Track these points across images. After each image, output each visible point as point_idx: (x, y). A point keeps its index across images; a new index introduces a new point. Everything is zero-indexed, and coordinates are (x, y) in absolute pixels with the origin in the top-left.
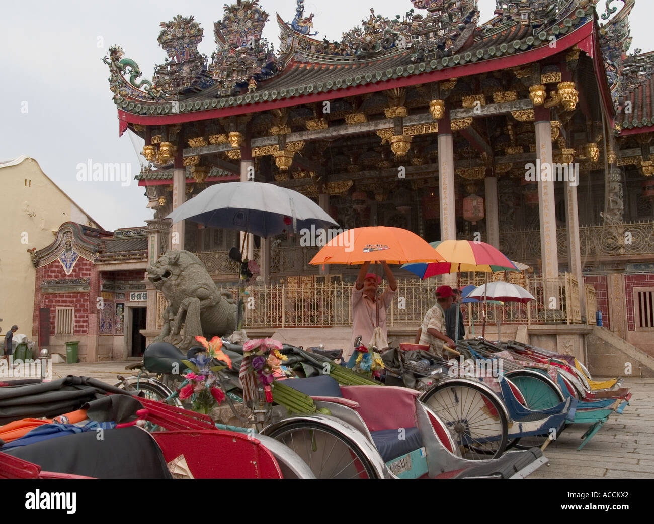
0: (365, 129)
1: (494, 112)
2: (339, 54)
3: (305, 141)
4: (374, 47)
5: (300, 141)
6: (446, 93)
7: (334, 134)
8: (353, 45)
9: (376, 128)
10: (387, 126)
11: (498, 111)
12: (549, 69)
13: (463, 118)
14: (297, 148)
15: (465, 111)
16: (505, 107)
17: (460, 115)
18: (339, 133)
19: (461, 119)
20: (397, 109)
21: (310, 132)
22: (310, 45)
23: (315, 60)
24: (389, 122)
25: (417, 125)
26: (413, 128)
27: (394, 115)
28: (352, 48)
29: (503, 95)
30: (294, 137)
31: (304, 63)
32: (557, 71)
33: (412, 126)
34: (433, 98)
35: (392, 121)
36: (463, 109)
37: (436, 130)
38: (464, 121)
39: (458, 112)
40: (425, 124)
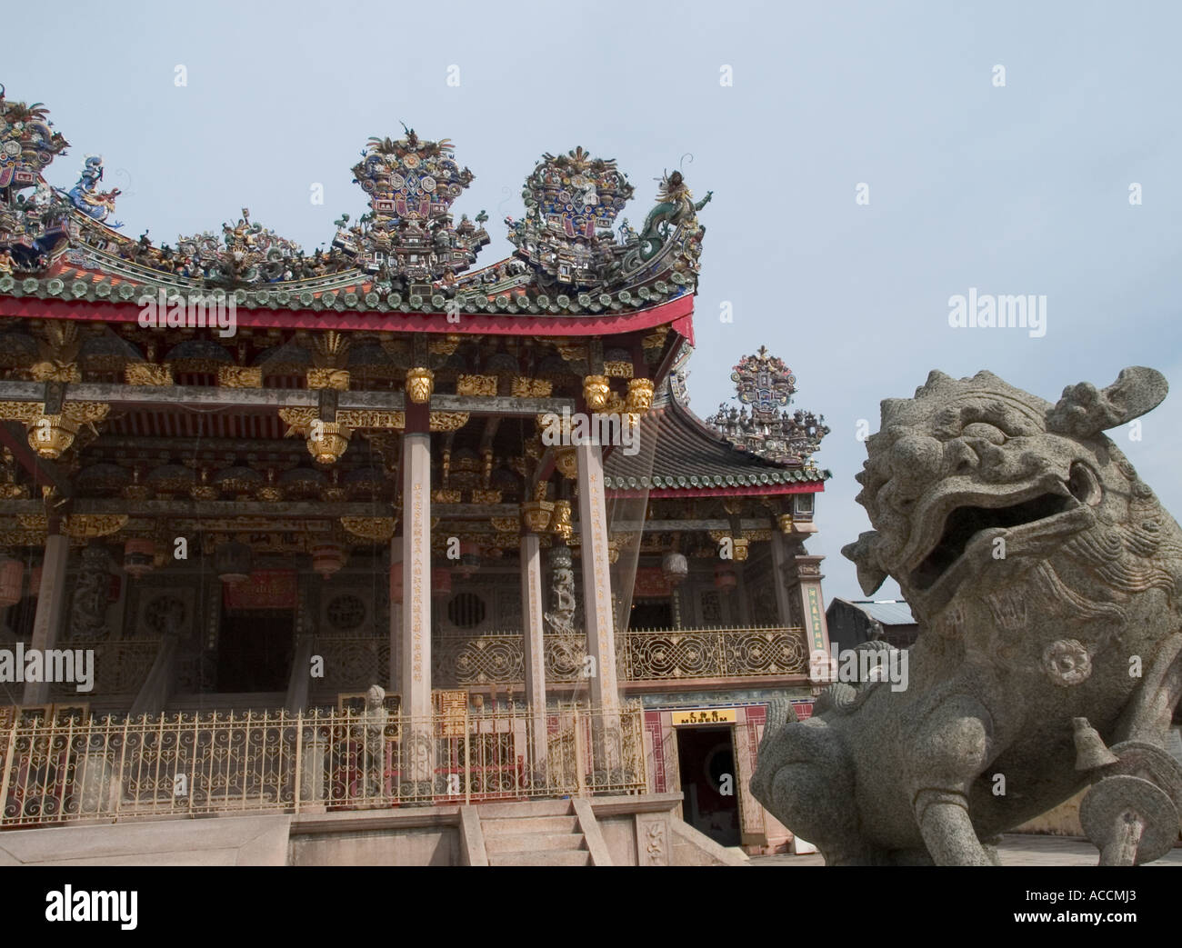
0: (258, 401)
1: (509, 410)
2: (169, 270)
3: (112, 404)
4: (245, 272)
5: (102, 402)
6: (440, 361)
7: (186, 399)
8: (201, 259)
9: (281, 403)
10: (304, 402)
11: (516, 410)
12: (616, 354)
13: (453, 412)
14: (91, 416)
15: (457, 400)
16: (528, 405)
17: (449, 405)
18: (197, 401)
19: (452, 414)
20: (332, 373)
21: (128, 388)
22: (107, 241)
23: (114, 269)
24: (309, 396)
25: (365, 410)
26: (355, 415)
27: (324, 385)
28: (197, 265)
29: (531, 384)
30: (90, 394)
31: (88, 270)
32: (627, 360)
33: (354, 410)
34: (417, 363)
35: (314, 394)
36: (455, 397)
37: (402, 426)
38: (454, 418)
39: (446, 399)
40: (380, 411)
